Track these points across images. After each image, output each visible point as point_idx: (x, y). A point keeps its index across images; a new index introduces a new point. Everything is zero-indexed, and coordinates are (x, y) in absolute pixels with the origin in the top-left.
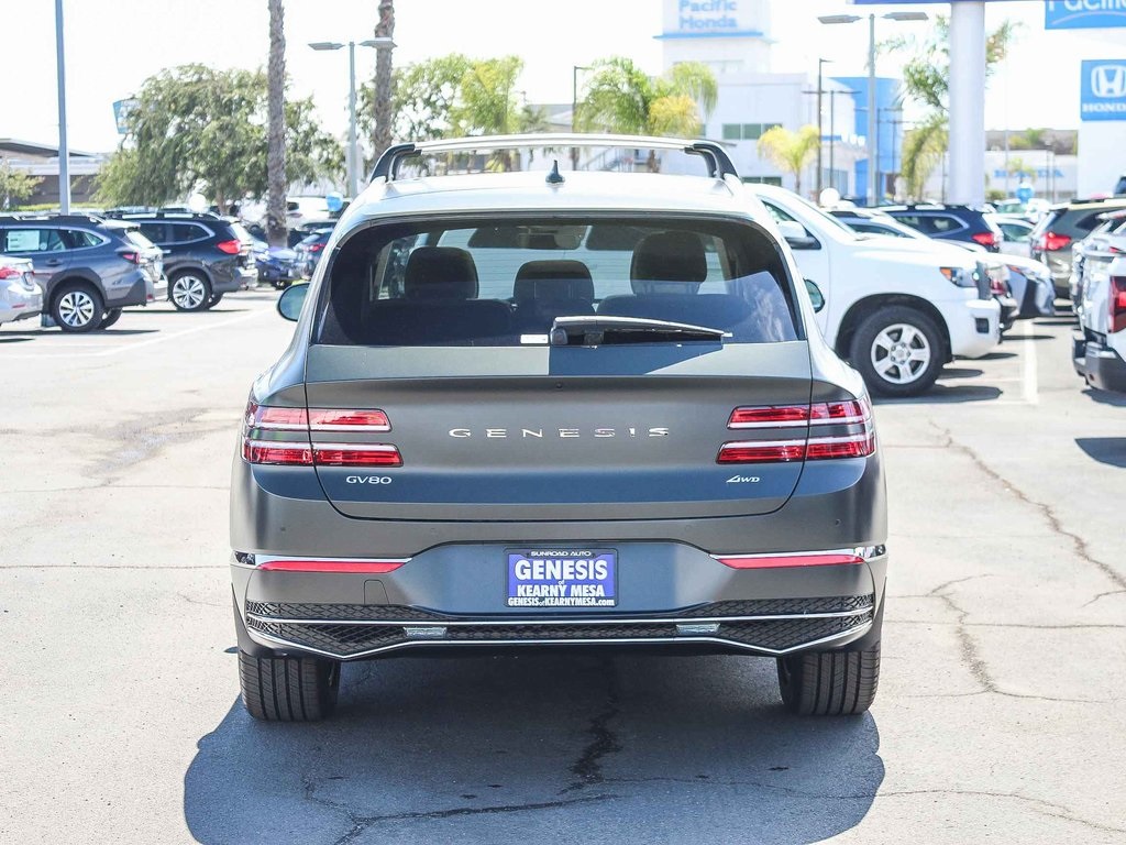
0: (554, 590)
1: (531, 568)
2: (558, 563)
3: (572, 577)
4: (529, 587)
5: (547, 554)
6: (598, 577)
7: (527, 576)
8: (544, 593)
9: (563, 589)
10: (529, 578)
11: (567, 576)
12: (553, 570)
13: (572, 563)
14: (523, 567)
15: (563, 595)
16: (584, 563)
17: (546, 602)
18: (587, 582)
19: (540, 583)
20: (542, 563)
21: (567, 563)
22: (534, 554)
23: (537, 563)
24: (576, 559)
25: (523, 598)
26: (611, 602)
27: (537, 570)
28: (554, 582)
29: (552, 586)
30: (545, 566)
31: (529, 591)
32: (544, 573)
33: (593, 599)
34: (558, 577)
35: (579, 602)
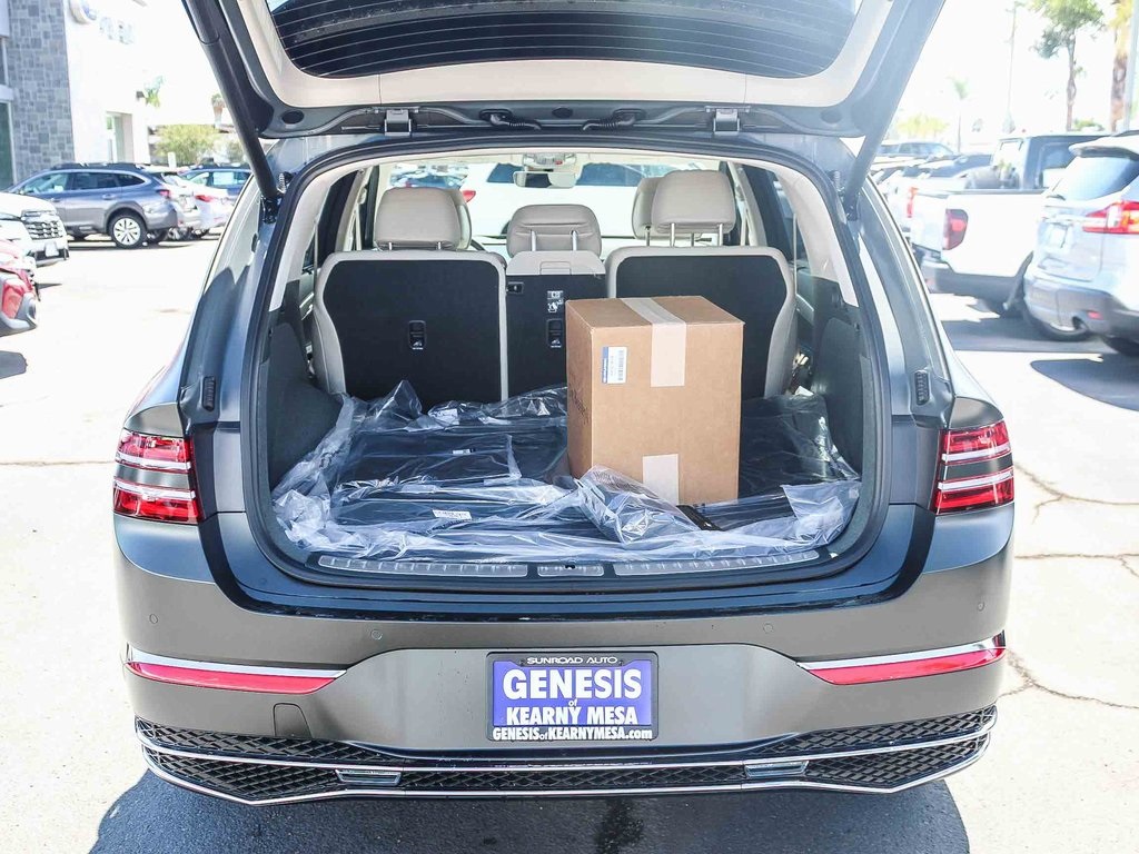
0: (562, 715)
1: (528, 681)
2: (568, 673)
3: (588, 695)
4: (524, 710)
5: (551, 661)
6: (628, 694)
7: (522, 694)
8: (548, 719)
9: (575, 713)
10: (524, 696)
11: (582, 694)
12: (560, 683)
13: (588, 673)
14: (515, 681)
15: (575, 722)
16: (606, 673)
17: (551, 733)
18: (611, 702)
19: (540, 703)
20: (543, 673)
21: (582, 674)
22: (532, 660)
23: (536, 674)
24: (595, 667)
25: (515, 730)
26: (648, 734)
27: (536, 684)
28: (561, 702)
29: (559, 709)
30: (547, 679)
31: (524, 716)
32: (547, 689)
33: (621, 729)
34: (567, 694)
35: (600, 733)
